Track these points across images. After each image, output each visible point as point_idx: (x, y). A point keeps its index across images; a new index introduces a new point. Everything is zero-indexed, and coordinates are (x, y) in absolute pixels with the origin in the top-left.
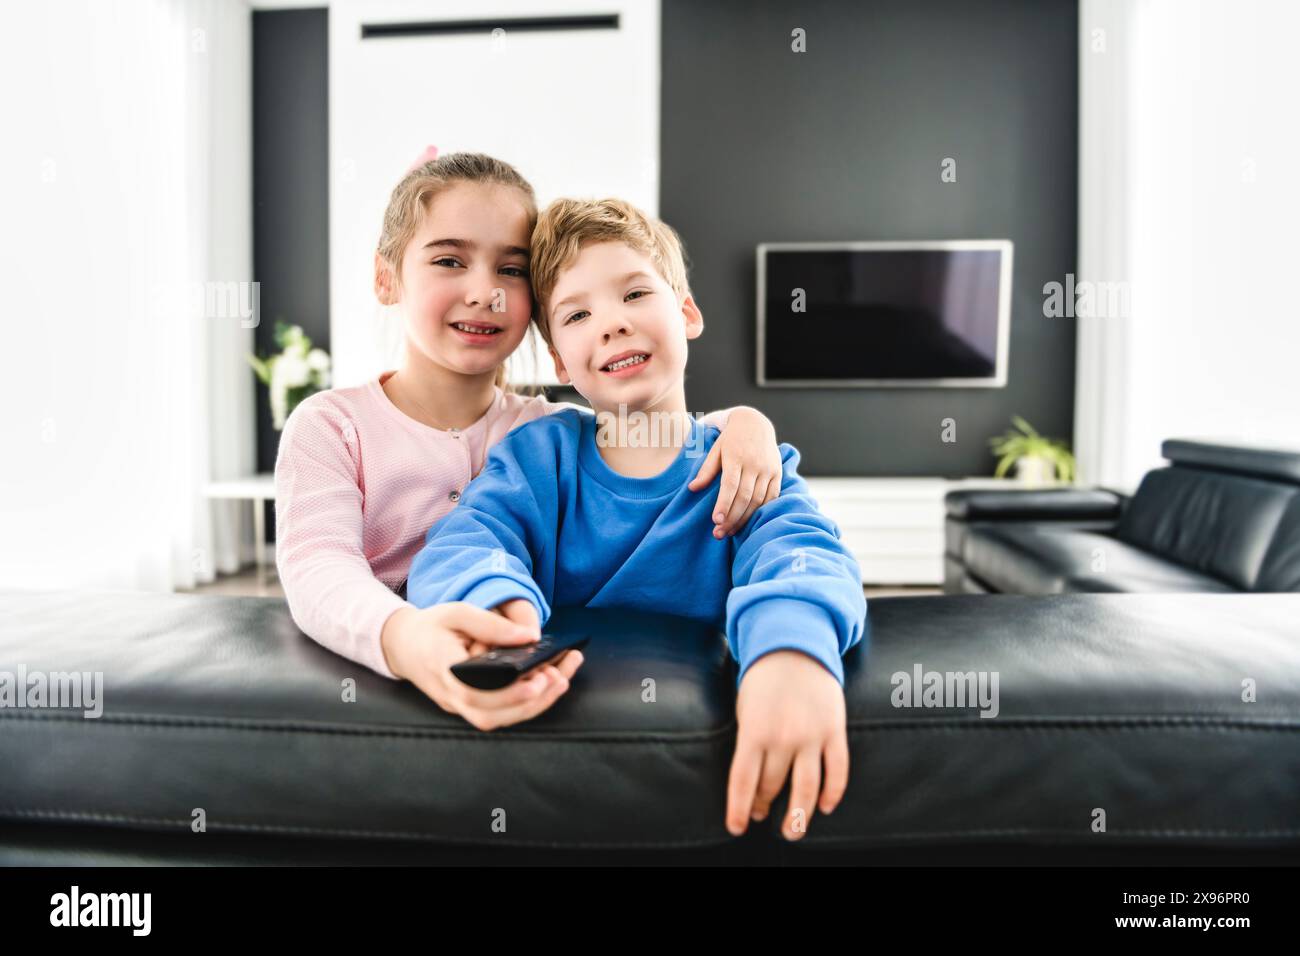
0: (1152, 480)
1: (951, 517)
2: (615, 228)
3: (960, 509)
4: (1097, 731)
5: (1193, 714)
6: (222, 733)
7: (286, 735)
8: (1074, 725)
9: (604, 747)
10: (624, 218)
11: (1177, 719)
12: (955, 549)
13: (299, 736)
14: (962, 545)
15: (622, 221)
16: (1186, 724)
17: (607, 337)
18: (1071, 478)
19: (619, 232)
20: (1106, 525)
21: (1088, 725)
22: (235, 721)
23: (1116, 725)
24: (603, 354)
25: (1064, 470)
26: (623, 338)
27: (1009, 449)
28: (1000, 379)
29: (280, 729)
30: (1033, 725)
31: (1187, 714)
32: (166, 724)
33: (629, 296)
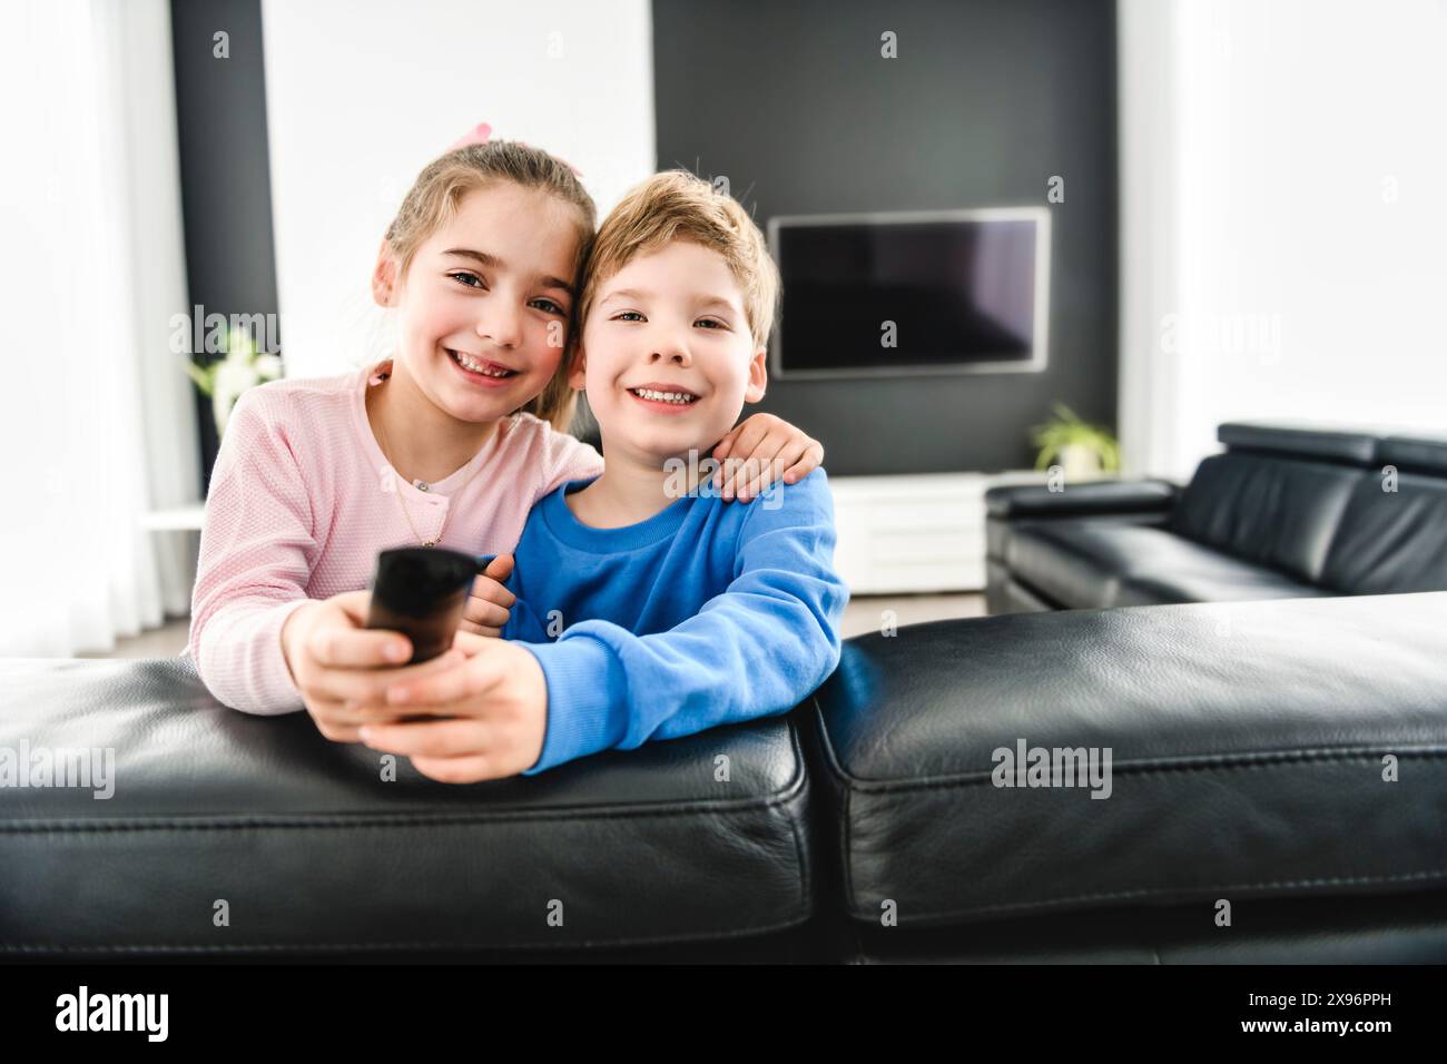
0: (1208, 468)
1: (992, 517)
2: (722, 234)
3: (1001, 506)
4: (1224, 772)
5: (1330, 746)
6: (163, 835)
7: (245, 833)
8: (1197, 767)
9: (644, 822)
10: (736, 228)
11: (1312, 752)
12: (997, 550)
13: (261, 833)
14: (1005, 545)
15: (733, 230)
16: (1322, 758)
17: (656, 357)
18: (1117, 467)
19: (724, 242)
20: (1158, 518)
21: (1212, 765)
22: (178, 821)
23: (1245, 763)
24: (640, 375)
25: (1110, 458)
26: (674, 367)
27: (1051, 438)
28: (1039, 361)
29: (237, 827)
30: (1150, 769)
31: (1322, 747)
32: (91, 829)
33: (701, 322)
